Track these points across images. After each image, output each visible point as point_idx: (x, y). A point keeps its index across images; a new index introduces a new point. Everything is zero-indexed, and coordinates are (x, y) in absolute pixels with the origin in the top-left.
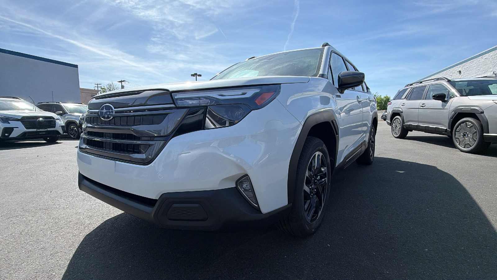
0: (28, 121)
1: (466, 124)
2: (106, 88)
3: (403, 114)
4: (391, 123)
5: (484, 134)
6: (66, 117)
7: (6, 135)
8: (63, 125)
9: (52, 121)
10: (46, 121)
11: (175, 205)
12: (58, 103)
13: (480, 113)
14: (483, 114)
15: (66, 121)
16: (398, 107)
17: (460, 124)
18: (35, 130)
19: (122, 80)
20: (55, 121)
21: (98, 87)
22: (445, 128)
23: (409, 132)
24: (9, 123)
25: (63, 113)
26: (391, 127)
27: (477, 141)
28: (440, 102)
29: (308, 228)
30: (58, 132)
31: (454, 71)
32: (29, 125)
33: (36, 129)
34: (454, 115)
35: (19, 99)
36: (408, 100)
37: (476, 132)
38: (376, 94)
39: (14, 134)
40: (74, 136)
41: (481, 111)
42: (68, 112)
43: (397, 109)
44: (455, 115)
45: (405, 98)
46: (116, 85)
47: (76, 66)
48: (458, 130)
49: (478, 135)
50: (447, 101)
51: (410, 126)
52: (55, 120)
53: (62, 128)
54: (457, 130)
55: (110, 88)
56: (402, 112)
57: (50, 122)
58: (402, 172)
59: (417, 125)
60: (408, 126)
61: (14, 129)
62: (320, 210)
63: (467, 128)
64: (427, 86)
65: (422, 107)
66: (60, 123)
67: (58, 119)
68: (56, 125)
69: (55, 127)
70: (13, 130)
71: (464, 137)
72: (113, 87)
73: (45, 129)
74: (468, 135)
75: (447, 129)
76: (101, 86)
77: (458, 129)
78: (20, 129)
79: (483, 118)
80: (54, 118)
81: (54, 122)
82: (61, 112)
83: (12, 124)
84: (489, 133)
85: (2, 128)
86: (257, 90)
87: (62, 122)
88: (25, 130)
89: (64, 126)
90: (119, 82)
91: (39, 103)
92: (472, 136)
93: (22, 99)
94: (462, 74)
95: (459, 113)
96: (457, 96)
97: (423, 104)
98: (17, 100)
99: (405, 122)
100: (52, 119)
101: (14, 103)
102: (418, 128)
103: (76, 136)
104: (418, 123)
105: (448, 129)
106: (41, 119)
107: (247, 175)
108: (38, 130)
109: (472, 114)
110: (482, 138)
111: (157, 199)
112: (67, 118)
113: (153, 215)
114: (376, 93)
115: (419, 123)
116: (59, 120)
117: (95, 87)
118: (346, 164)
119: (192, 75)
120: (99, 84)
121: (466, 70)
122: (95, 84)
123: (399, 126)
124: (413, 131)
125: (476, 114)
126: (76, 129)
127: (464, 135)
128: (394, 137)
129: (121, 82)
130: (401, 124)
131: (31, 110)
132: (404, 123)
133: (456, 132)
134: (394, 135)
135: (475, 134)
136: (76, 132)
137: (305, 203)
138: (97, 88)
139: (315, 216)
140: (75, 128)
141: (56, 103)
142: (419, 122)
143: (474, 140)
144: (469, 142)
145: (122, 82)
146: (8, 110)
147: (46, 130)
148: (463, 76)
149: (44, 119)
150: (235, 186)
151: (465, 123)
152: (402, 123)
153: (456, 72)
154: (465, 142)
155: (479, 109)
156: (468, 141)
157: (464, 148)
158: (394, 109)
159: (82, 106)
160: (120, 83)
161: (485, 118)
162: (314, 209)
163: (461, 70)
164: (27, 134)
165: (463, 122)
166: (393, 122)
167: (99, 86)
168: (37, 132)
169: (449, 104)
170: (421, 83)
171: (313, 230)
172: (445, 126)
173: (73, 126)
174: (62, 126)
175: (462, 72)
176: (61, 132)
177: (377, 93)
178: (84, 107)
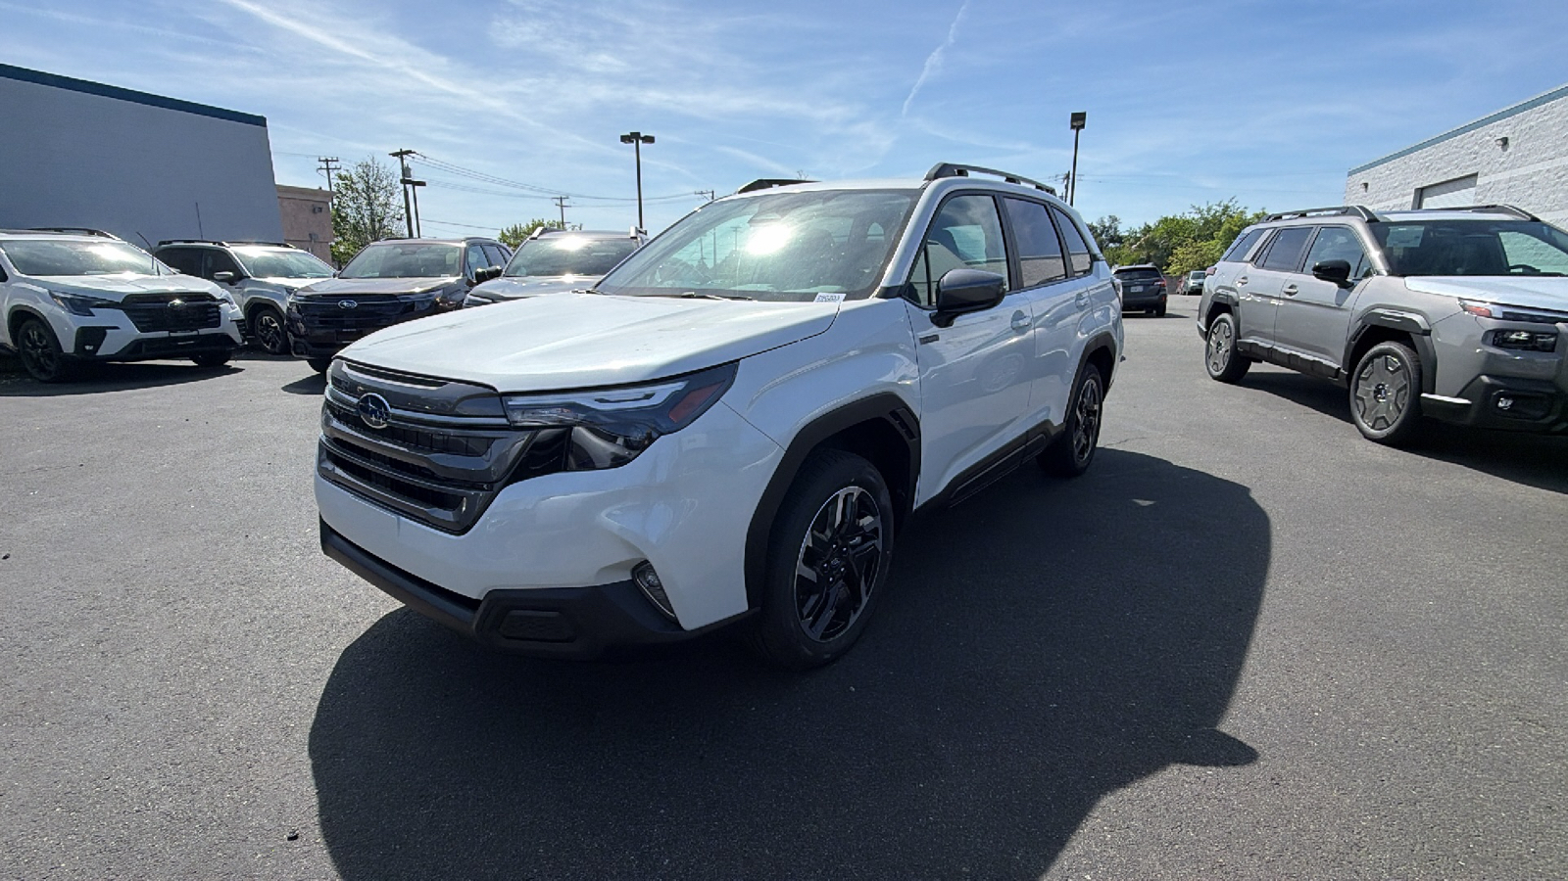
0: (144, 308)
1: (1386, 359)
2: (354, 176)
3: (1241, 310)
4: (1207, 333)
5: (1424, 395)
6: (246, 290)
7: (87, 347)
8: (241, 316)
9: (210, 306)
10: (194, 308)
11: (514, 612)
12: (217, 245)
13: (1420, 332)
14: (1428, 337)
15: (246, 300)
16: (1229, 285)
17: (1371, 359)
18: (165, 334)
19: (404, 150)
20: (217, 307)
21: (328, 169)
22: (1336, 366)
23: (1252, 363)
24: (92, 315)
25: (236, 277)
26: (1205, 343)
27: (1403, 413)
28: (1334, 286)
29: (809, 653)
30: (226, 339)
31: (1488, 138)
32: (148, 319)
33: (167, 332)
34: (1360, 331)
35: (108, 237)
36: (1258, 267)
37: (1405, 386)
38: (1230, 204)
39: (109, 347)
40: (274, 346)
41: (1424, 326)
42: (249, 275)
43: (1225, 292)
44: (1363, 331)
45: (1252, 259)
46: (385, 168)
47: (261, 121)
48: (1366, 374)
49: (1407, 398)
50: (1353, 284)
51: (1253, 349)
52: (216, 303)
53: (238, 326)
54: (1363, 376)
55: (367, 175)
56: (1237, 304)
57: (203, 309)
58: (1147, 503)
59: (1269, 346)
60: (1248, 348)
61: (108, 331)
62: (855, 613)
63: (1387, 372)
64: (1313, 230)
65: (1288, 297)
66: (232, 311)
67: (227, 301)
68: (222, 317)
69: (218, 324)
70: (105, 334)
71: (1375, 397)
72: (376, 172)
73: (192, 330)
74: (1385, 393)
75: (1339, 369)
76: (338, 165)
77: (1366, 371)
78: (124, 332)
79: (1425, 348)
80: (213, 299)
81: (215, 309)
82: (231, 274)
83: (100, 318)
84: (1433, 393)
85: (75, 329)
86: (679, 386)
87: (238, 308)
88: (137, 333)
89: (242, 321)
90: (395, 155)
91: (164, 243)
92: (1395, 396)
93: (116, 238)
94: (1509, 150)
95: (1372, 326)
96: (1378, 274)
97: (1291, 287)
98: (103, 239)
99: (1242, 333)
100: (208, 302)
101: (93, 250)
102: (1271, 356)
103: (278, 346)
104: (1272, 342)
105: (1342, 371)
106: (177, 302)
107: (647, 561)
108: (172, 334)
109: (1403, 333)
110: (1417, 403)
111: (482, 599)
112: (250, 292)
113: (474, 626)
114: (1231, 201)
115: (1276, 343)
116: (227, 304)
117: (321, 169)
118: (955, 497)
119: (624, 139)
120: (332, 161)
121: (1527, 136)
122: (320, 161)
123: (1226, 346)
124: (1264, 362)
125: (1412, 335)
126: (275, 325)
127: (1378, 392)
128: (1210, 373)
129: (401, 154)
130: (1232, 337)
131: (145, 272)
132: (1240, 338)
133: (1360, 381)
134: (1211, 369)
135: (1403, 392)
136: (278, 333)
137: (802, 604)
138: (325, 171)
139: (839, 625)
140: (273, 323)
141: (211, 245)
142: (1274, 338)
143: (1398, 407)
144: (1386, 413)
145: (404, 156)
146: (80, 273)
147: (195, 333)
148: (1512, 157)
149: (185, 301)
150: (630, 578)
151: (1383, 358)
152: (1233, 335)
153: (1493, 141)
154: (1377, 412)
155: (1423, 323)
156: (1385, 410)
157: (1373, 427)
158: (1220, 291)
159: (289, 253)
160: (397, 159)
161: (1430, 349)
162: (832, 612)
163: (1510, 137)
164: (144, 345)
165: (1378, 355)
166: (1213, 331)
167: (332, 165)
168: (169, 338)
169: (1353, 295)
170: (1303, 215)
171: (827, 656)
172: (1337, 363)
173: (267, 318)
174: (237, 321)
175: (1510, 142)
176: (237, 337)
177: (1234, 201)
178: (294, 255)
